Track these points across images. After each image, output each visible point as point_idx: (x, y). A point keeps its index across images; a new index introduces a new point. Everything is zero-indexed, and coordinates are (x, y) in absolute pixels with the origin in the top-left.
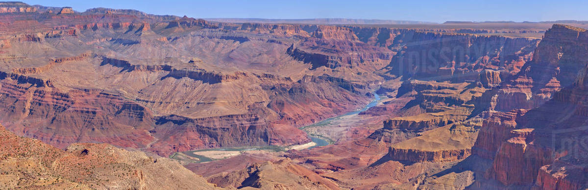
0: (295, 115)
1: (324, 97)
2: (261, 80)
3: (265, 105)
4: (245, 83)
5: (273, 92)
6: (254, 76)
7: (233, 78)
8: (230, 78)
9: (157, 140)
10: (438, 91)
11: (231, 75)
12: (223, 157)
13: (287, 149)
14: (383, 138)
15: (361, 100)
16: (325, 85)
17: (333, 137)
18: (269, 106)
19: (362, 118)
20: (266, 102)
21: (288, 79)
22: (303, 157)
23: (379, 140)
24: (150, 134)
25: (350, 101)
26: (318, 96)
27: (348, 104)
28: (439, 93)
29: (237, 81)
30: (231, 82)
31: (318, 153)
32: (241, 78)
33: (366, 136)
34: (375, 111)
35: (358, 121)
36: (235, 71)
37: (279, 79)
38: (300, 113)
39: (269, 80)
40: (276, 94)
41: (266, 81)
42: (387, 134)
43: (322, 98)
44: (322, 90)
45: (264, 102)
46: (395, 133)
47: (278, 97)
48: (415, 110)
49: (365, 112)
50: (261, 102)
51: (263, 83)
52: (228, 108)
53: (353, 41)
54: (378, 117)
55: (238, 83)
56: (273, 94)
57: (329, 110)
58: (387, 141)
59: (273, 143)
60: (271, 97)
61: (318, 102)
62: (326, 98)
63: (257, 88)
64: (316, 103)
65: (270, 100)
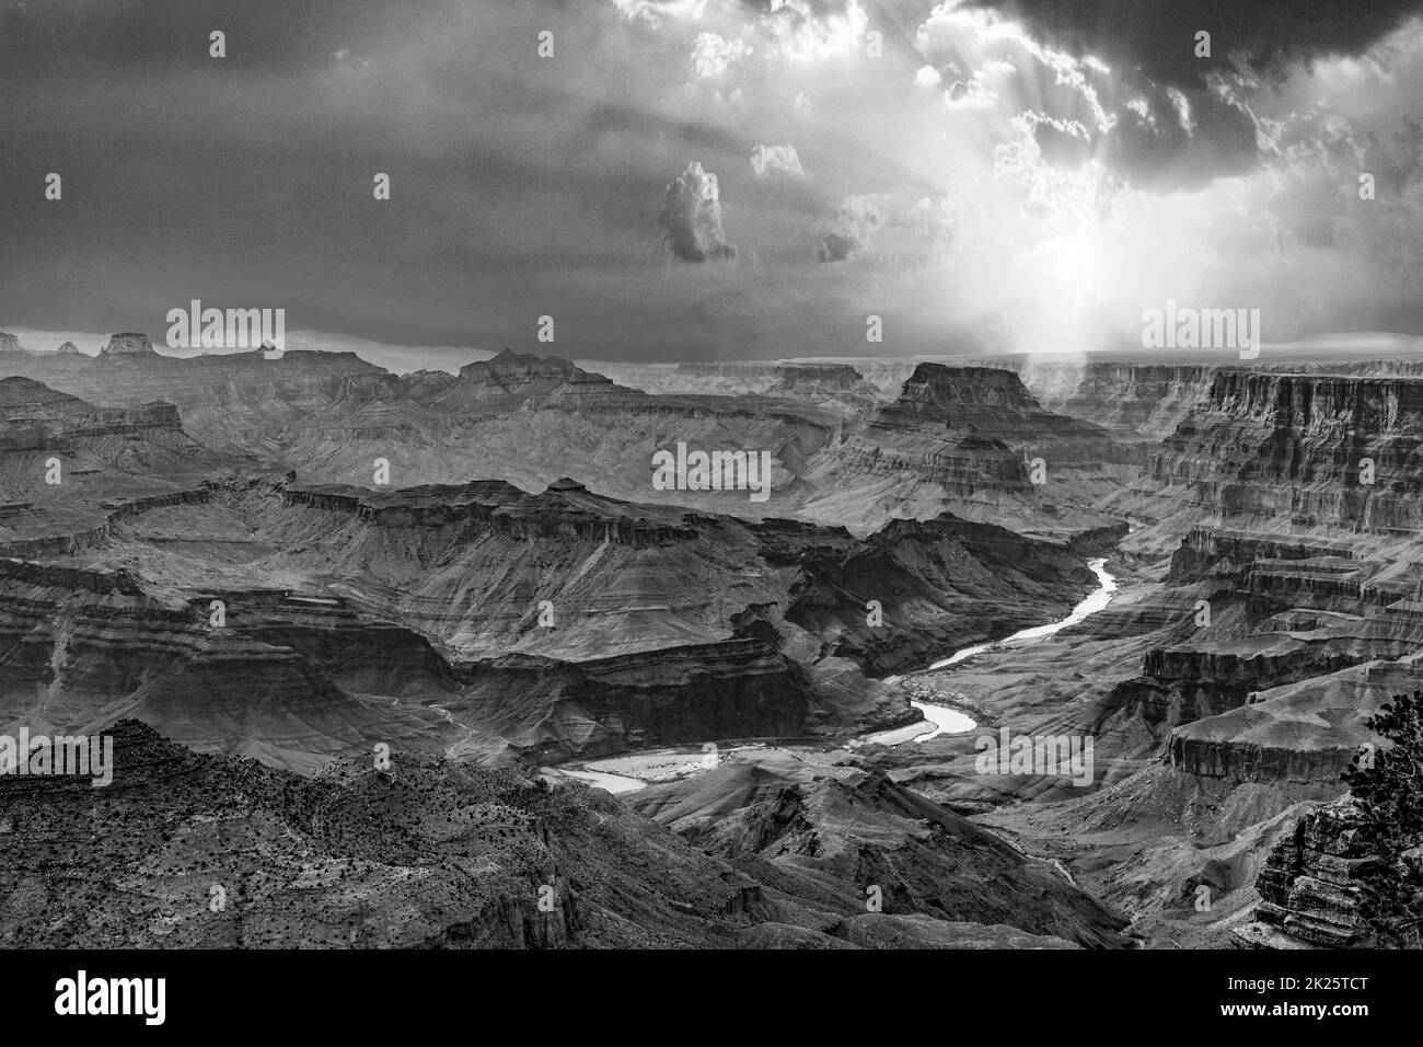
0: (868, 641)
2: (759, 536)
3: (779, 612)
4: (715, 548)
5: (798, 571)
6: (740, 527)
7: (679, 534)
8: (671, 535)
9: (475, 732)
10: (1301, 563)
11: (674, 526)
12: (673, 774)
14: (1141, 706)
15: (1059, 590)
16: (951, 549)
17: (983, 706)
18: (791, 615)
19: (1066, 645)
20: (779, 603)
21: (840, 532)
22: (908, 765)
23: (1130, 713)
24: (450, 717)
25: (1025, 593)
26: (930, 580)
28: (1305, 569)
29: (692, 544)
30: (676, 548)
31: (948, 753)
32: (703, 535)
34: (1106, 627)
35: (1054, 654)
36: (682, 513)
38: (881, 634)
39: (785, 538)
40: (808, 578)
41: (775, 540)
42: (1152, 696)
43: (940, 586)
44: (940, 562)
45: (776, 603)
46: (1178, 693)
47: (814, 588)
48: (1232, 620)
49: (1073, 626)
50: (768, 605)
51: (765, 545)
52: (674, 626)
53: (1022, 409)
54: (1116, 642)
55: (694, 548)
56: (800, 578)
57: (965, 622)
58: (1155, 717)
59: (812, 725)
60: (794, 589)
61: (934, 602)
62: (951, 586)
63: (751, 563)
64: (924, 602)
65: (791, 598)
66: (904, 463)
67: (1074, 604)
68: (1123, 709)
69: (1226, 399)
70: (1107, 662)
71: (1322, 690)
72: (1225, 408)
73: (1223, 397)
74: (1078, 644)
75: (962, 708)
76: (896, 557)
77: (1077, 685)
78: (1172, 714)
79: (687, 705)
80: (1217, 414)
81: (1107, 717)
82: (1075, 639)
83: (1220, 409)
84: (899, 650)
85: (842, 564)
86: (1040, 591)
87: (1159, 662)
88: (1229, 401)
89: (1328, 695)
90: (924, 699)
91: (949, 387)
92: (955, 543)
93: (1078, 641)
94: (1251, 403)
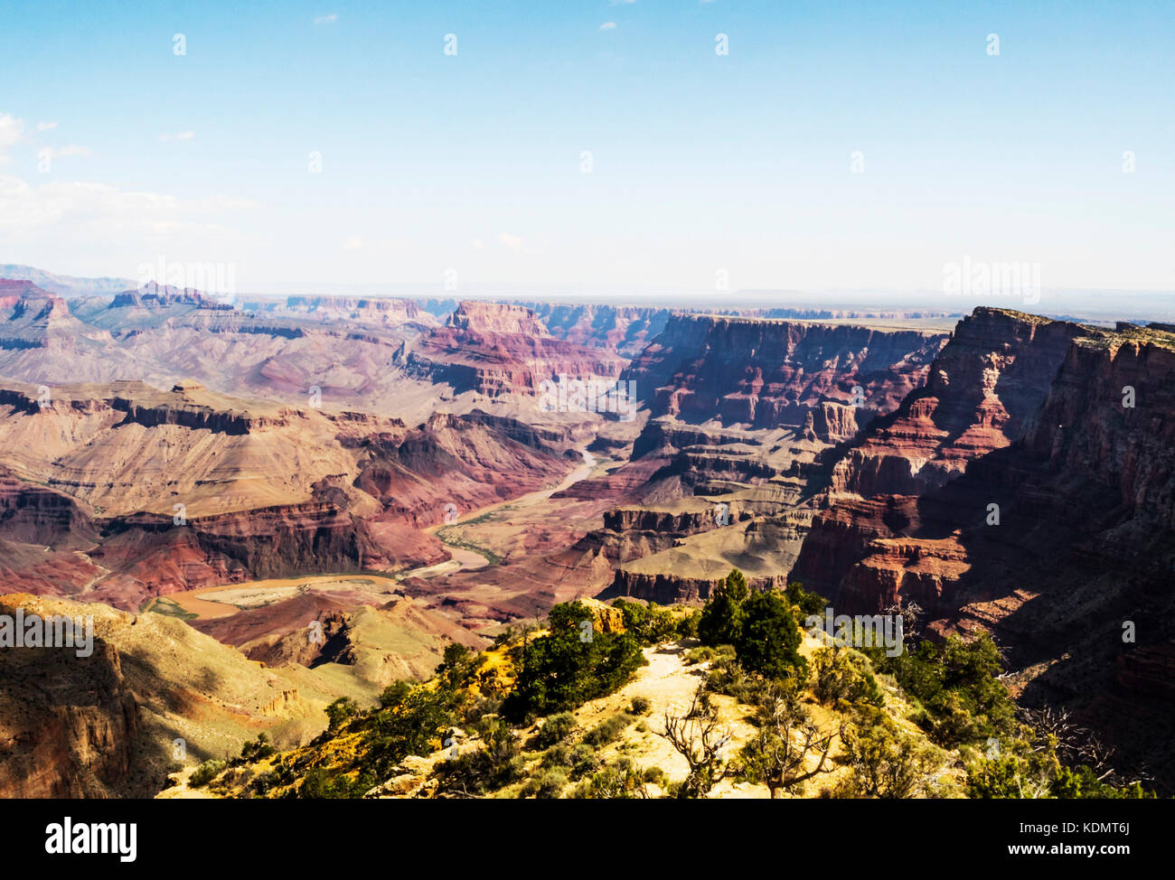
0: (415, 502)
1: (475, 460)
2: (338, 425)
3: (349, 480)
4: (302, 434)
5: (365, 452)
6: (322, 418)
7: (275, 423)
8: (268, 423)
9: (109, 572)
10: (720, 448)
11: (271, 417)
12: (262, 602)
13: (400, 577)
14: (602, 549)
15: (555, 466)
16: (478, 435)
17: (495, 549)
18: (357, 483)
19: (558, 505)
20: (351, 474)
21: (397, 422)
22: (436, 593)
23: (596, 554)
24: (89, 561)
25: (531, 468)
26: (464, 458)
27: (526, 475)
28: (723, 452)
29: (284, 430)
30: (271, 432)
31: (466, 584)
32: (294, 423)
33: (568, 544)
34: (583, 491)
35: (548, 511)
36: (279, 409)
37: (376, 423)
38: (426, 498)
39: (357, 426)
40: (371, 455)
41: (349, 428)
42: (611, 541)
43: (471, 463)
44: (471, 446)
45: (346, 475)
46: (628, 539)
47: (376, 463)
48: (671, 487)
49: (563, 492)
50: (341, 476)
51: (341, 431)
52: (267, 491)
53: (536, 335)
54: (593, 502)
55: (287, 434)
56: (366, 456)
57: (488, 489)
58: (614, 557)
59: (370, 564)
60: (361, 464)
61: (463, 473)
62: (479, 462)
63: (329, 445)
64: (458, 474)
65: (359, 471)
67: (565, 475)
68: (591, 551)
70: (585, 518)
71: (725, 537)
72: (675, 337)
74: (565, 504)
75: (479, 550)
76: (438, 441)
77: (562, 534)
78: (626, 554)
81: (579, 557)
82: (563, 500)
83: (671, 338)
84: (436, 508)
85: (399, 446)
86: (541, 466)
88: (678, 334)
89: (728, 541)
90: (452, 544)
91: (484, 318)
92: (481, 432)
93: (566, 502)
94: (692, 335)
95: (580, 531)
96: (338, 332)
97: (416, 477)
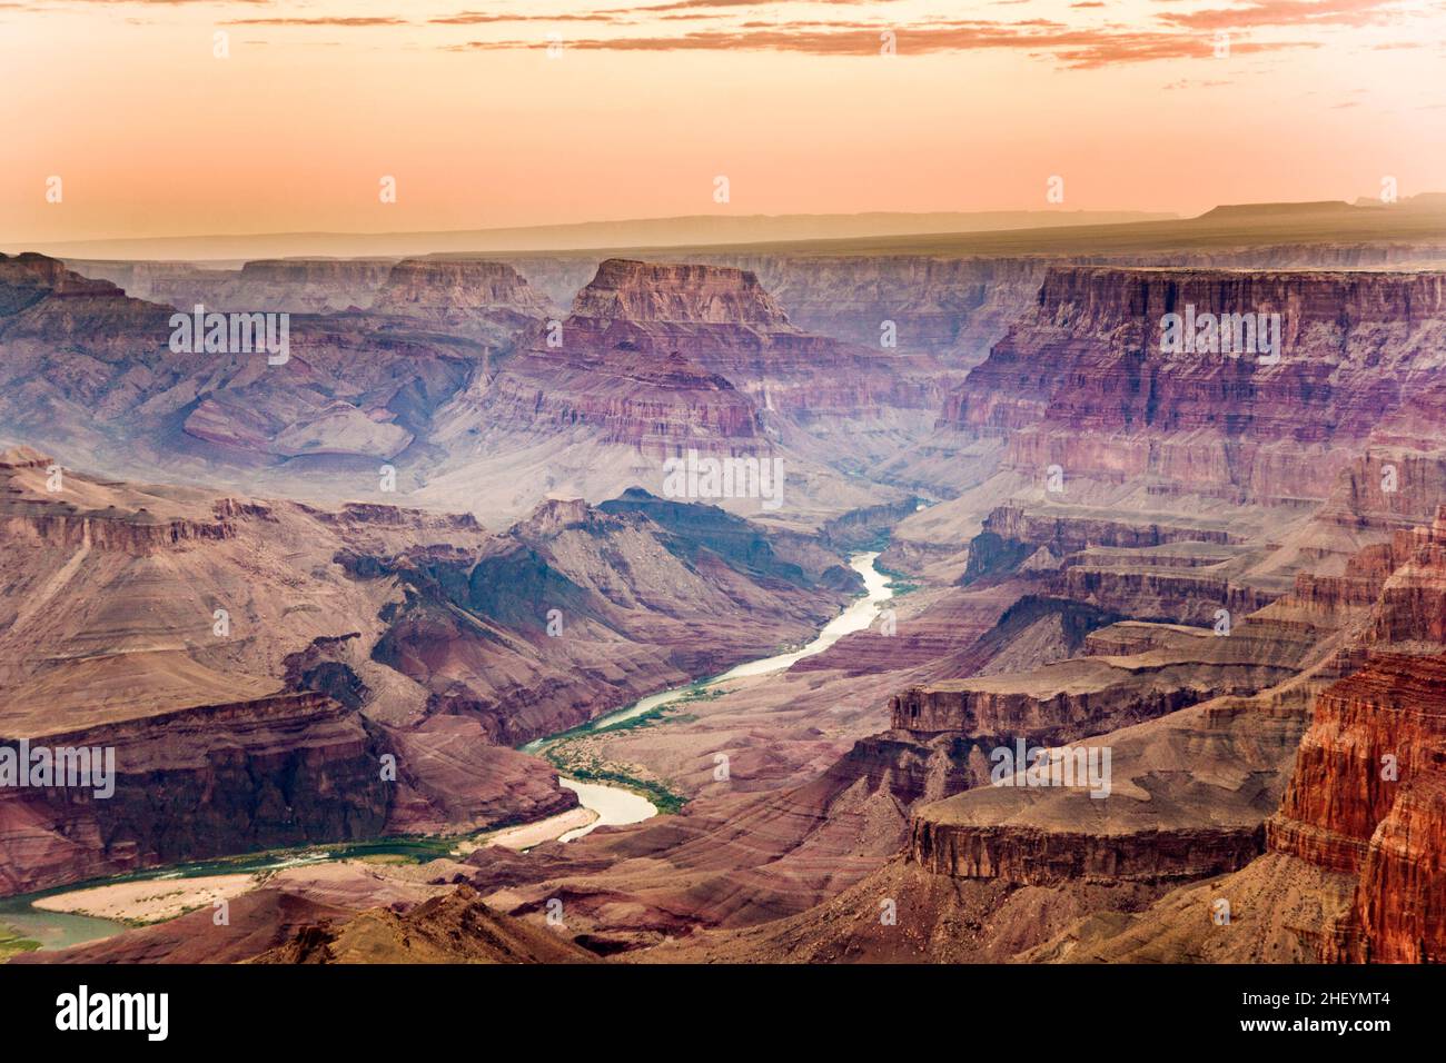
0: (501, 689)
1: (630, 597)
2: (338, 532)
3: (363, 648)
4: (263, 552)
5: (394, 585)
6: (305, 518)
7: (204, 531)
8: (190, 532)
10: (1148, 552)
11: (197, 519)
12: (176, 910)
13: (467, 848)
14: (887, 775)
15: (801, 601)
16: (637, 544)
17: (670, 783)
18: (380, 652)
19: (802, 686)
20: (366, 630)
21: (466, 521)
22: (541, 879)
23: (872, 788)
25: (749, 608)
26: (605, 592)
27: (739, 625)
28: (1151, 560)
29: (225, 546)
30: (198, 553)
31: (603, 857)
32: (245, 531)
33: (820, 767)
35: (783, 699)
36: (213, 500)
37: (419, 525)
38: (522, 678)
39: (380, 534)
40: (408, 594)
41: (362, 538)
42: (905, 758)
43: (622, 602)
44: (621, 565)
45: (357, 635)
46: (943, 754)
47: (418, 609)
48: (1041, 640)
49: (816, 656)
50: (345, 638)
51: (346, 545)
52: (188, 676)
53: (762, 328)
54: (875, 678)
55: (230, 553)
56: (398, 596)
57: (656, 655)
58: (910, 791)
59: (401, 821)
60: (387, 612)
61: (606, 624)
62: (638, 600)
63: (320, 574)
64: (594, 626)
65: (382, 626)
66: (579, 413)
67: (824, 622)
68: (863, 780)
69: (1061, 307)
70: (858, 710)
71: (1141, 743)
72: (1060, 321)
73: (1057, 304)
74: (821, 683)
75: (638, 786)
76: (553, 559)
77: (809, 746)
78: (935, 785)
79: (205, 799)
80: (1048, 329)
81: (838, 794)
82: (817, 674)
83: (1053, 323)
84: (548, 701)
85: (469, 571)
86: (771, 604)
87: (914, 707)
88: (1065, 310)
89: (1149, 750)
90: (582, 775)
91: (651, 296)
92: (644, 536)
93: (822, 678)
94: (1096, 313)
95: (845, 740)
96: (345, 336)
97: (504, 636)
